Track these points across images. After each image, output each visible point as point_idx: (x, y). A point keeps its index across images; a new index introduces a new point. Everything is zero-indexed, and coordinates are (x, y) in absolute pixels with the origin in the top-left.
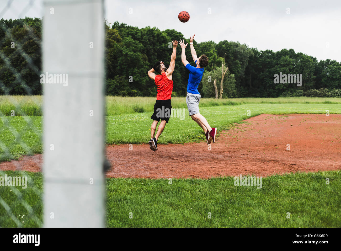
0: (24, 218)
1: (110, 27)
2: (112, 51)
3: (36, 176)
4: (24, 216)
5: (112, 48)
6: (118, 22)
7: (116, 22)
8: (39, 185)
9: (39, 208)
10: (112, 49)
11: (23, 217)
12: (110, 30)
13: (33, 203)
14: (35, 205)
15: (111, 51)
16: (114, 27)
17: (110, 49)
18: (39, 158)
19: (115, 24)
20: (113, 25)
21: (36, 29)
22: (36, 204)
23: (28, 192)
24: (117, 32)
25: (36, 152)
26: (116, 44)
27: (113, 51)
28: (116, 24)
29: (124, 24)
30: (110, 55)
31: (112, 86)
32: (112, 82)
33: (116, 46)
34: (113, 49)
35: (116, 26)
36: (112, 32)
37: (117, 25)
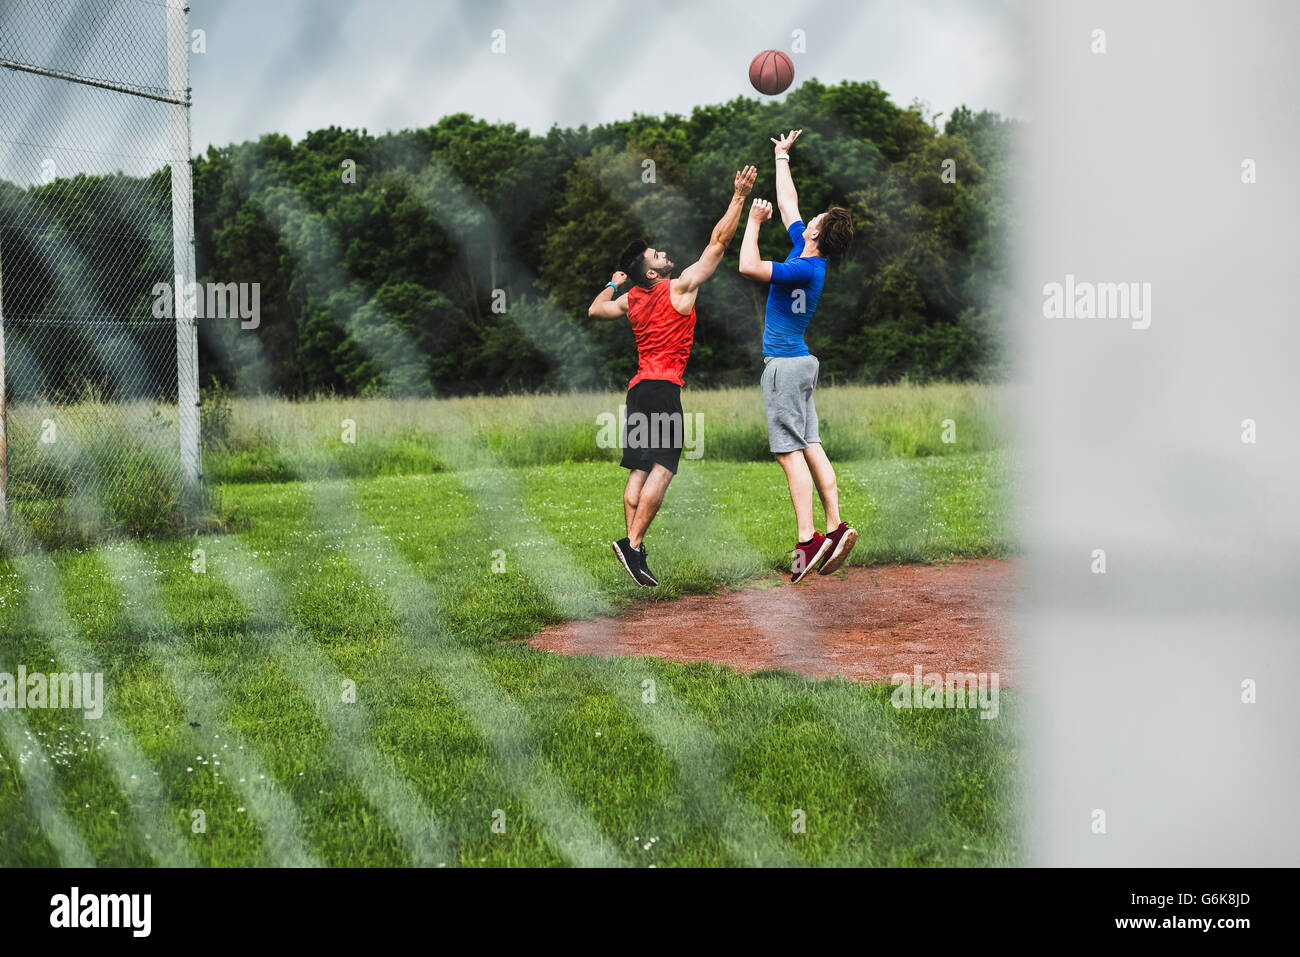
0: (653, 852)
1: (938, 127)
2: (947, 217)
3: (693, 680)
4: (653, 840)
5: (946, 208)
6: (968, 108)
7: (961, 110)
8: (705, 712)
9: (715, 809)
10: (948, 212)
11: (649, 845)
12: (940, 140)
13: (686, 787)
14: (697, 795)
15: (943, 218)
16: (951, 129)
17: (940, 211)
18: (697, 609)
19: (956, 115)
20: (950, 119)
21: (669, 153)
22: (699, 790)
23: (666, 742)
24: (966, 146)
25: (688, 585)
26: (963, 189)
27: (951, 219)
28: (960, 117)
29: (991, 115)
30: (940, 233)
31: (949, 351)
32: (951, 334)
33: (964, 198)
34: (951, 209)
35: (962, 124)
36: (946, 148)
37: (965, 121)
